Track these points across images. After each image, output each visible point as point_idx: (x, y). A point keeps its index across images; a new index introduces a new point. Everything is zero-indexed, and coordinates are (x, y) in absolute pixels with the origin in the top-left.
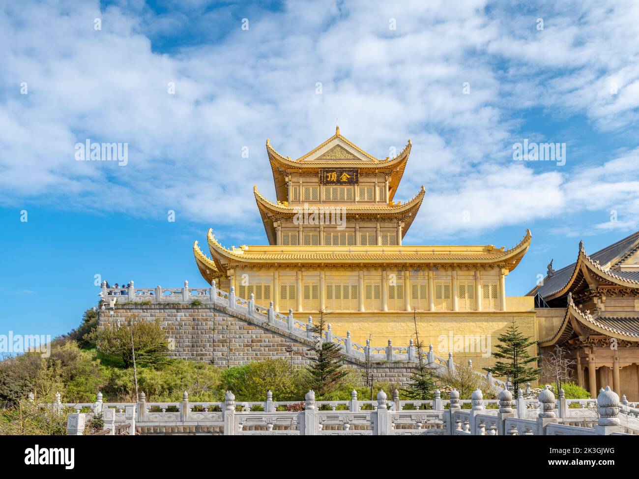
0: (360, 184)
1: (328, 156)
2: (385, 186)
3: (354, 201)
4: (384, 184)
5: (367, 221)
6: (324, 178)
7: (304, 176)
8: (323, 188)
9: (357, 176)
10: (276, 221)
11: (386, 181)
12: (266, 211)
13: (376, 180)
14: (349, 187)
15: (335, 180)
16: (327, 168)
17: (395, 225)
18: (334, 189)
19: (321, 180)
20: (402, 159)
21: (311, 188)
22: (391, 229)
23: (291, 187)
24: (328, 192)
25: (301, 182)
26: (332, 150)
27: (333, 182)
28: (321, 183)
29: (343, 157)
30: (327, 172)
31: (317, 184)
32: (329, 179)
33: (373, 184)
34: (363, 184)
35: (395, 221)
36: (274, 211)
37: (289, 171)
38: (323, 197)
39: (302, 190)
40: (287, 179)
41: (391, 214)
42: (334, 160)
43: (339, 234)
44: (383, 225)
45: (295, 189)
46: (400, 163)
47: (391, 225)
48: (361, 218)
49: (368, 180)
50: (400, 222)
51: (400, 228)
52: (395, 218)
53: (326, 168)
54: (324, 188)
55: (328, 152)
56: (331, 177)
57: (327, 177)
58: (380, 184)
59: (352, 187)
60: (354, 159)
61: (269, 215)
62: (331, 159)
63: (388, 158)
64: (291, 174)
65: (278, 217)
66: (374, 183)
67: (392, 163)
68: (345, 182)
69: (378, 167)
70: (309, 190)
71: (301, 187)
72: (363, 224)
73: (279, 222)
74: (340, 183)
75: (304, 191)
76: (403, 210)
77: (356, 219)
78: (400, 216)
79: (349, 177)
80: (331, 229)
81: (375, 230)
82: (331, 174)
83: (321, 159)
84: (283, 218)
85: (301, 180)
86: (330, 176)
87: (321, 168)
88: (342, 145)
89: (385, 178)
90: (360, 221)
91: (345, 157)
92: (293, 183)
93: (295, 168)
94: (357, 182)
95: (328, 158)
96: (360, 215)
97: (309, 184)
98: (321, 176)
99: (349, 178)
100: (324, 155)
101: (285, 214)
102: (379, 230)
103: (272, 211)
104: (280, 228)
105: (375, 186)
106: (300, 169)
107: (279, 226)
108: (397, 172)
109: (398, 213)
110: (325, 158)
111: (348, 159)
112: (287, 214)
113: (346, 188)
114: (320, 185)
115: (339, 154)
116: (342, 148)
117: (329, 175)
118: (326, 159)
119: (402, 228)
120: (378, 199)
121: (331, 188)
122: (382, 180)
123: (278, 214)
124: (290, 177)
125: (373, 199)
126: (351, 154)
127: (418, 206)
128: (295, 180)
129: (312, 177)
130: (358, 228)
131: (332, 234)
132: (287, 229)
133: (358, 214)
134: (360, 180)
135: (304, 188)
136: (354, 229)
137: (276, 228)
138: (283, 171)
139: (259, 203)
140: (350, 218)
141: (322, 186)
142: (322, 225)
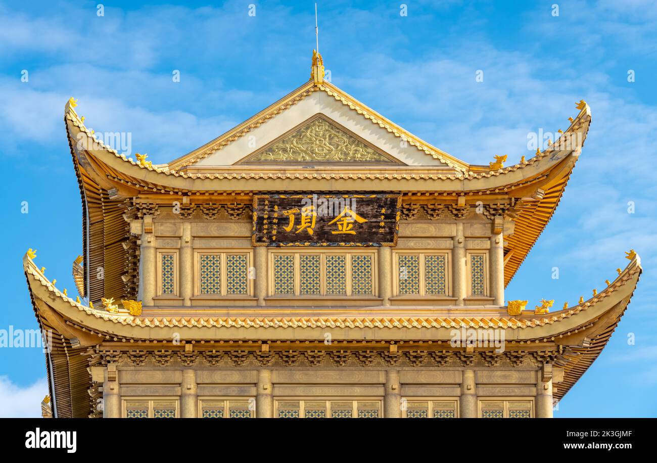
0: (401, 243)
1: (285, 150)
2: (491, 251)
3: (380, 299)
4: (487, 244)
5: (429, 364)
6: (271, 223)
7: (198, 218)
8: (268, 257)
9: (390, 217)
10: (102, 362)
11: (494, 233)
12: (66, 331)
13: (458, 230)
14: (362, 252)
15: (311, 232)
16: (285, 193)
17: (531, 377)
18: (304, 260)
19: (260, 230)
20: (555, 162)
21: (223, 256)
22: (517, 391)
23: (152, 251)
24: (284, 269)
25: (187, 237)
26: (298, 132)
27: (304, 237)
28: (260, 240)
29: (337, 156)
30: (284, 205)
31: (246, 244)
32: (288, 229)
33: (449, 244)
34: (412, 243)
35: (529, 362)
36: (97, 332)
37: (142, 200)
38: (269, 286)
39: (192, 262)
40: (135, 228)
41: (518, 342)
42: (305, 163)
43: (328, 404)
44: (484, 375)
45: (167, 262)
46: (547, 175)
47: (514, 376)
48: (406, 354)
49: (431, 229)
50: (548, 368)
51: (549, 385)
52: (532, 354)
53: (278, 193)
54: (271, 256)
55: (282, 139)
56: (298, 221)
57: (284, 220)
58: (471, 244)
59: (371, 253)
60: (378, 162)
61: (75, 346)
62: (296, 163)
63: (500, 160)
64: (150, 210)
65: (107, 348)
66: (452, 238)
67: (518, 177)
68: (347, 238)
69: (467, 189)
70: (216, 260)
71: (187, 254)
72: (411, 374)
73: (112, 367)
74: (328, 240)
75: (197, 266)
76: (561, 328)
77: (389, 358)
78: (550, 348)
79: (361, 220)
80: (299, 391)
81: (458, 391)
82: (295, 210)
83: (259, 162)
84: (124, 352)
85: (187, 230)
86: (292, 219)
87: (260, 193)
88: (336, 116)
89: (493, 224)
90: (404, 364)
91: (346, 154)
92: (160, 241)
93: (167, 193)
94: (390, 237)
95: (283, 157)
96: (404, 344)
97: (214, 243)
98: (261, 219)
99: (361, 226)
100: (269, 148)
101: (136, 341)
102: (472, 391)
103: (88, 332)
104: (115, 386)
105: (453, 250)
106: (185, 194)
107: (112, 380)
108: (534, 203)
109: (541, 340)
110: (271, 157)
111: (355, 162)
112: (144, 341)
113: (349, 255)
114: (254, 248)
115: (323, 147)
116: (333, 125)
117: (290, 214)
118: (275, 162)
119: (554, 385)
120: (465, 290)
121: (297, 255)
122: (478, 229)
123: (111, 340)
124: (148, 219)
125: (448, 291)
126: (367, 145)
127: (614, 316)
128: (165, 228)
129: (228, 221)
130: (396, 386)
131: (302, 404)
132: (140, 390)
133: (396, 342)
134: (404, 228)
135: (197, 256)
136: (380, 391)
137: (101, 385)
138: (121, 202)
139: (43, 309)
140: (368, 353)
141: (262, 251)
142: (266, 377)
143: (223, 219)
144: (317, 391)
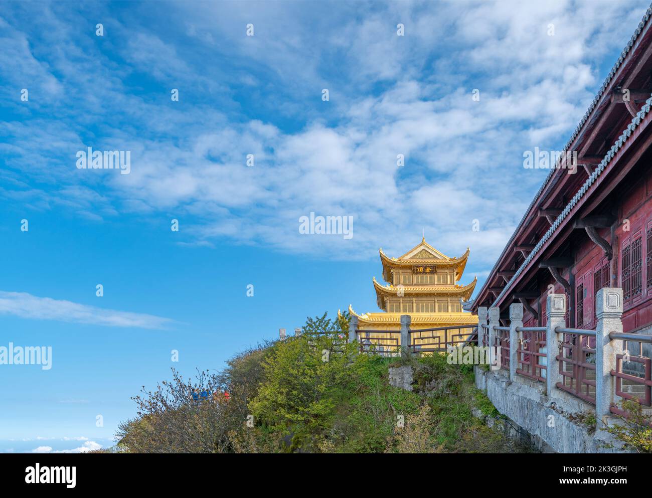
0: (438, 273)
1: (418, 256)
2: (453, 275)
3: (434, 284)
4: (452, 273)
5: (442, 297)
6: (415, 270)
7: (403, 269)
8: (415, 276)
9: (435, 269)
10: (386, 296)
11: (454, 272)
12: (380, 292)
13: (448, 271)
14: (431, 275)
16: (417, 265)
17: (459, 299)
20: (464, 258)
21: (407, 276)
22: (457, 301)
24: (417, 278)
25: (401, 273)
26: (420, 252)
27: (421, 273)
28: (413, 273)
29: (427, 257)
31: (411, 274)
32: (418, 271)
33: (446, 273)
34: (440, 273)
37: (393, 266)
38: (415, 282)
39: (402, 277)
40: (392, 271)
41: (457, 293)
43: (425, 304)
44: (452, 299)
45: (397, 279)
46: (463, 261)
47: (457, 299)
48: (438, 295)
49: (443, 271)
50: (462, 297)
52: (459, 295)
55: (417, 254)
56: (420, 270)
58: (450, 274)
59: (433, 275)
60: (434, 258)
61: (381, 294)
62: (420, 258)
63: (455, 259)
64: (394, 268)
67: (458, 261)
68: (428, 273)
69: (449, 264)
72: (439, 299)
73: (388, 298)
74: (425, 273)
76: (464, 290)
77: (435, 296)
78: (462, 294)
79: (430, 269)
80: (420, 302)
81: (447, 302)
83: (413, 258)
84: (390, 295)
87: (413, 265)
88: (426, 249)
89: (454, 270)
90: (438, 297)
92: (396, 274)
93: (396, 265)
94: (436, 272)
97: (405, 274)
98: (413, 270)
99: (431, 271)
100: (415, 256)
101: (392, 293)
102: (449, 302)
103: (383, 291)
104: (388, 301)
105: (447, 275)
106: (399, 265)
108: (461, 266)
109: (461, 292)
111: (430, 258)
113: (429, 276)
115: (425, 255)
116: (426, 251)
117: (418, 268)
118: (416, 258)
120: (449, 283)
121: (420, 276)
122: (451, 271)
123: (387, 293)
124: (394, 270)
125: (446, 282)
126: (432, 255)
127: (473, 288)
128: (397, 271)
130: (436, 301)
131: (420, 304)
132: (393, 302)
133: (436, 293)
134: (438, 271)
136: (434, 302)
137: (386, 301)
138: (389, 267)
140: (431, 295)
142: (414, 299)
143: (407, 269)
144: (423, 302)
